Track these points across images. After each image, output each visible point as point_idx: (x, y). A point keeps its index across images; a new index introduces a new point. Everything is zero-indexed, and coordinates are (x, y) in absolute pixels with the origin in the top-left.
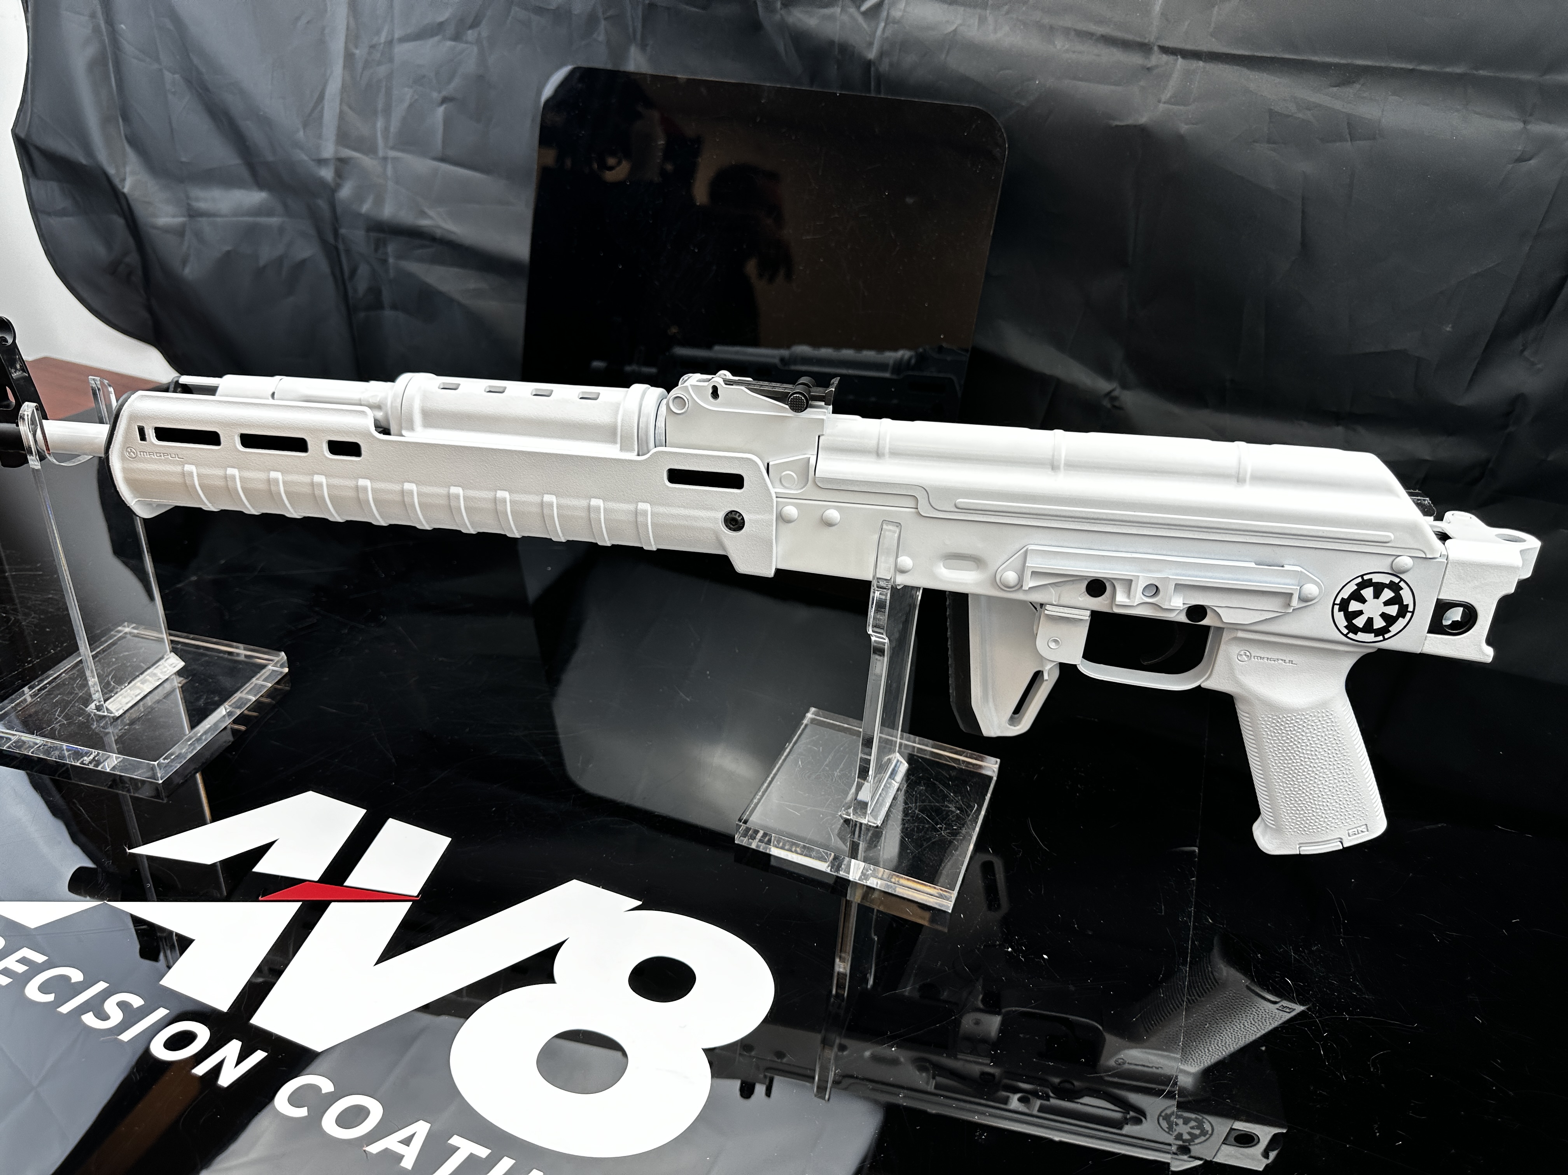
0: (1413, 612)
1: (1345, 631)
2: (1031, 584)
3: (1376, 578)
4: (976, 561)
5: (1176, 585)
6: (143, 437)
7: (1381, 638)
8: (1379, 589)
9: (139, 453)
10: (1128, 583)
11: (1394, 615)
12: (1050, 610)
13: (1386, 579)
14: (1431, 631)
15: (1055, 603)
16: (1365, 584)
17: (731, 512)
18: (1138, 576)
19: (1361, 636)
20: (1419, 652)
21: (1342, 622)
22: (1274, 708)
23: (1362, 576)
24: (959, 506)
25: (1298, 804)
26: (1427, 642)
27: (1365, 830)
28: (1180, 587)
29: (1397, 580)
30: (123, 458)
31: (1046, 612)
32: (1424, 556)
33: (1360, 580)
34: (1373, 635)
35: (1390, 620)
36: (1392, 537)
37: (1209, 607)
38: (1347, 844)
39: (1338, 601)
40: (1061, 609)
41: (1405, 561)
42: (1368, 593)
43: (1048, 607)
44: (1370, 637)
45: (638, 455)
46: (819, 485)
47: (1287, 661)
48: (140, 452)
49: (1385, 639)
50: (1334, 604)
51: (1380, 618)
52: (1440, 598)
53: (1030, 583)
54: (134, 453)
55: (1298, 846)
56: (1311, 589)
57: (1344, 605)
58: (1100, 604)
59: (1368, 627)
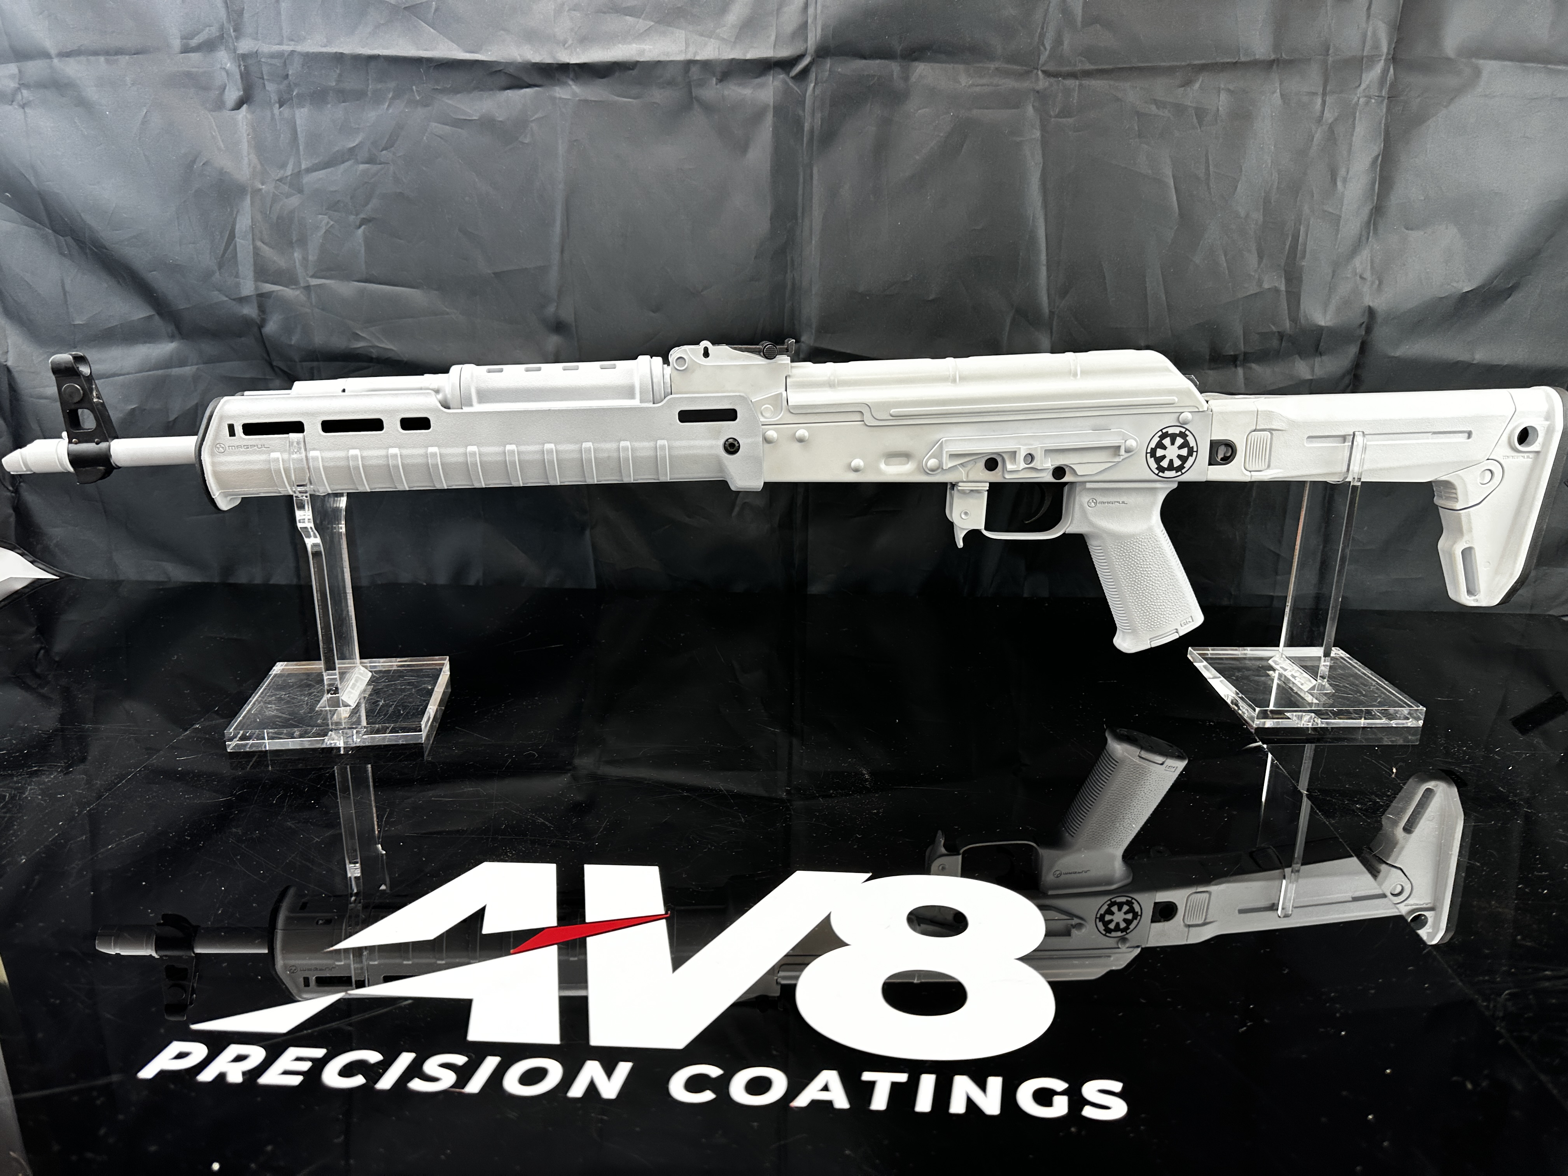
0: (1197, 452)
1: (1157, 472)
2: (950, 465)
3: (1171, 431)
4: (906, 456)
5: (1045, 450)
6: (232, 433)
7: (1180, 473)
8: (1173, 438)
9: (227, 448)
10: (1013, 454)
11: (1186, 455)
12: (962, 486)
13: (1177, 430)
14: (1210, 464)
15: (965, 480)
16: (1164, 436)
17: (727, 440)
18: (1020, 448)
19: (1168, 474)
20: (1204, 480)
21: (1154, 466)
22: (1118, 537)
23: (1161, 430)
24: (893, 414)
25: (1145, 608)
26: (1209, 472)
27: (1191, 620)
28: (1049, 452)
29: (1183, 430)
30: (212, 454)
31: (959, 488)
32: (1197, 410)
33: (1160, 433)
34: (1174, 471)
35: (1184, 459)
36: (1176, 400)
37: (1067, 466)
38: (1182, 633)
39: (1149, 451)
40: (970, 484)
41: (1187, 416)
42: (1167, 442)
43: (960, 484)
44: (1172, 474)
45: (654, 403)
46: (792, 411)
47: (1121, 502)
48: (229, 446)
49: (1182, 474)
50: (1147, 453)
51: (1177, 459)
52: (1212, 439)
53: (948, 464)
54: (223, 448)
55: (1149, 642)
56: (1132, 443)
57: (1153, 453)
58: (996, 477)
59: (1171, 467)
